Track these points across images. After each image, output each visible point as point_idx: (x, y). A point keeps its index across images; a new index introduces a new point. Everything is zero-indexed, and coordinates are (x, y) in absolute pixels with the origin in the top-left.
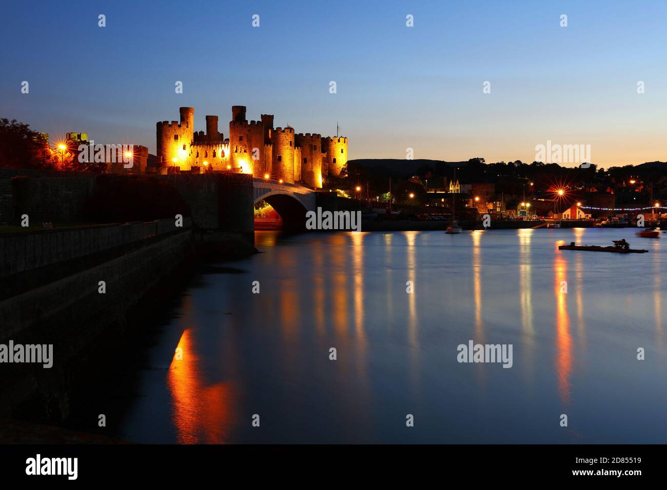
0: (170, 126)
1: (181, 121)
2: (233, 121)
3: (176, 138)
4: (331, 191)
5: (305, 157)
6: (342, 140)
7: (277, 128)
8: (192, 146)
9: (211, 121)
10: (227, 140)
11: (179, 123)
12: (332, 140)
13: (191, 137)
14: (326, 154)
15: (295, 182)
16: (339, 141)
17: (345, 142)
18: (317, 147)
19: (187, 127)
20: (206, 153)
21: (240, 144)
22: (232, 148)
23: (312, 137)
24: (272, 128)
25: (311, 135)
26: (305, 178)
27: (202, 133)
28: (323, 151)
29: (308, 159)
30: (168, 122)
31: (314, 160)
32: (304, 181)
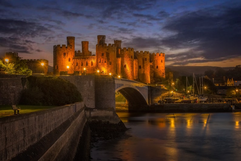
0: (61, 47)
1: (67, 45)
2: (98, 44)
3: (65, 54)
4: (157, 85)
5: (140, 65)
6: (161, 54)
7: (124, 48)
8: (74, 59)
9: (85, 44)
10: (94, 55)
11: (66, 46)
12: (155, 55)
13: (73, 54)
14: (152, 63)
15: (135, 80)
16: (160, 55)
17: (163, 56)
18: (147, 59)
19: (71, 48)
20: (82, 63)
21: (102, 58)
22: (97, 60)
23: (144, 53)
24: (120, 48)
25: (144, 52)
26: (140, 78)
27: (79, 51)
28: (151, 62)
29: (142, 66)
30: (60, 45)
31: (145, 67)
32: (139, 79)
